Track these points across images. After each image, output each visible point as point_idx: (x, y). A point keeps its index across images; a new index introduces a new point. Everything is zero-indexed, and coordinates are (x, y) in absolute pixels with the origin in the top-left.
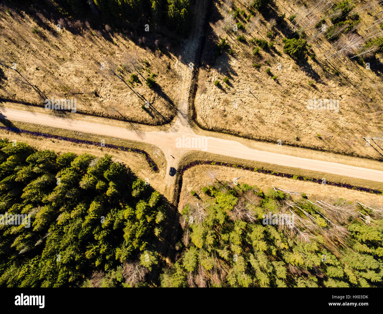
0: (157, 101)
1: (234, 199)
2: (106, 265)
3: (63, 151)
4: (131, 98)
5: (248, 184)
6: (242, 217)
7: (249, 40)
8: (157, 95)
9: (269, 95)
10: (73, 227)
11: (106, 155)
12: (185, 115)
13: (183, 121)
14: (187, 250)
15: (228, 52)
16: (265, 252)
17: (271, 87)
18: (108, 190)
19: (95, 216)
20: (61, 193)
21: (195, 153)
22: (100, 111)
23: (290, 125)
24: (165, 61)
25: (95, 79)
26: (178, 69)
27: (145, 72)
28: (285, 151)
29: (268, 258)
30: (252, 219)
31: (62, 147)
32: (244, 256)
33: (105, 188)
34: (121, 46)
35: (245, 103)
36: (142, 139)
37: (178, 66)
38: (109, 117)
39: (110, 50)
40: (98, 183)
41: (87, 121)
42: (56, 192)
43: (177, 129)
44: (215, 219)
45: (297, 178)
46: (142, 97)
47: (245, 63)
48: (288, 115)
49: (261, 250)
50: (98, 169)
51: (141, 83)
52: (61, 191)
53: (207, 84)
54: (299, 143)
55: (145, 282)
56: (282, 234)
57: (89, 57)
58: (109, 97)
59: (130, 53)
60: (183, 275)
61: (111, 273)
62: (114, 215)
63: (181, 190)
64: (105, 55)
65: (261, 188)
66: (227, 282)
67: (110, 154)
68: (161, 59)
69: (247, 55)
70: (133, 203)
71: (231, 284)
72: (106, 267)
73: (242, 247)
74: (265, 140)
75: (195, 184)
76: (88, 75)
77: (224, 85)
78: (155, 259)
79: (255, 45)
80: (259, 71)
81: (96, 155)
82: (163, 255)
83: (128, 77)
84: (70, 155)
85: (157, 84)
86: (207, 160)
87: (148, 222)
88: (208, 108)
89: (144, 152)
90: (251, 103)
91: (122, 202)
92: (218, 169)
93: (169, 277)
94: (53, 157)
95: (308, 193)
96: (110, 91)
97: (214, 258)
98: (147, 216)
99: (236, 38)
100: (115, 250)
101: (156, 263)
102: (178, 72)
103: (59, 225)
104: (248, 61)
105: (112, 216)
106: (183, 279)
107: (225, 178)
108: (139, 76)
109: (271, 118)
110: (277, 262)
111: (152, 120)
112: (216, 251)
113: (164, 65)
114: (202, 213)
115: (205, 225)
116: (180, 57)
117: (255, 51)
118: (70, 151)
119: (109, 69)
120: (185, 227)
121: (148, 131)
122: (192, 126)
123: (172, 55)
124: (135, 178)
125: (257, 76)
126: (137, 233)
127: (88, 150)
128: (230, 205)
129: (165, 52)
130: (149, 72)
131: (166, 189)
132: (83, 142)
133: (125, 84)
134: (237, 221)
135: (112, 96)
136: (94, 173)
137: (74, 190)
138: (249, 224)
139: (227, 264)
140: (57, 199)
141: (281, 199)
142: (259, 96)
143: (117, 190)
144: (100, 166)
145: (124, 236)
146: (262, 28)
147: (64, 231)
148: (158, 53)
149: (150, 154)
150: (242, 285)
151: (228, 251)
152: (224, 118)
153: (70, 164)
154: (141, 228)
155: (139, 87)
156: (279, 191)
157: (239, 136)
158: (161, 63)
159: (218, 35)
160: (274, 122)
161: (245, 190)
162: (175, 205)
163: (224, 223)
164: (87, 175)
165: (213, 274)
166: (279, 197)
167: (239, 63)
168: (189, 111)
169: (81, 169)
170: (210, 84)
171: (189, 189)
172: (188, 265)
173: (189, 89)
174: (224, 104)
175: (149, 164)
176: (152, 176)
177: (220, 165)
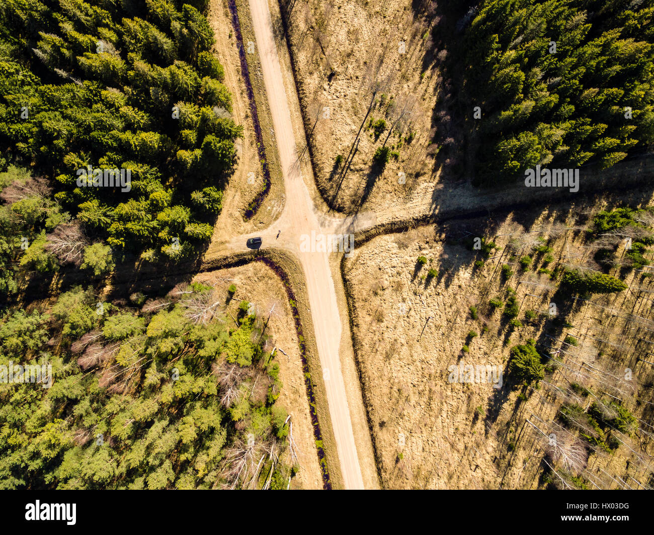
0: (358, 175)
1: (247, 359)
2: (64, 192)
3: (221, 57)
4: (347, 133)
5: (281, 371)
6: (222, 384)
7: (509, 286)
8: (366, 172)
9: (435, 351)
10: (106, 117)
11: (240, 128)
12: (352, 229)
13: (342, 228)
14: (137, 314)
15: (479, 259)
16: (181, 441)
17: (448, 349)
18: (187, 150)
19: (136, 146)
20: (153, 78)
21: (298, 269)
22: (307, 91)
23: (400, 402)
24: (425, 165)
25: (354, 64)
26: (420, 191)
27: (397, 139)
28: (355, 411)
29: (171, 451)
30: (226, 400)
31: (227, 53)
32: (160, 411)
33: (187, 146)
34: (422, 87)
35: (408, 317)
36: (289, 175)
37: (426, 189)
38: (303, 109)
39: (410, 71)
40: (191, 132)
41: (284, 77)
42: (152, 69)
43: (326, 225)
44: (202, 341)
45: (319, 448)
46: (355, 151)
47: (472, 293)
48: (414, 393)
49: (181, 433)
50: (213, 124)
51: (376, 141)
52: (156, 77)
53: (414, 245)
54: (377, 428)
55: (60, 266)
56: (219, 458)
57: (385, 43)
58: (335, 97)
59: (417, 104)
60: (93, 323)
61: (54, 205)
62: (148, 176)
63: (230, 267)
64: (398, 67)
65: (281, 397)
66: (108, 397)
67: (246, 133)
68: (427, 157)
69: (484, 292)
70: (181, 198)
71: (107, 407)
72: (61, 195)
73: (174, 401)
74: (360, 371)
75: (248, 287)
76: (357, 52)
77: (423, 274)
78: (103, 268)
79: (505, 298)
80: (466, 320)
81: (235, 112)
82: (113, 277)
83: (377, 117)
84: (219, 69)
85: (384, 165)
86: (294, 291)
87: (157, 234)
88: (378, 261)
89: (268, 185)
90: (411, 327)
91: (175, 180)
92: (287, 314)
93: (82, 302)
94: (206, 44)
95: (302, 475)
96: (345, 96)
97: (140, 363)
98: (167, 229)
99: (505, 263)
100: (94, 199)
101: (97, 273)
102: (416, 192)
103: (100, 95)
104: (476, 296)
105: (146, 173)
106: (87, 326)
107: (277, 331)
108: (386, 133)
109: (399, 368)
110: (171, 467)
111: (324, 179)
112: (152, 362)
113: (419, 166)
114: (206, 316)
115: (187, 327)
116: (441, 186)
117: (496, 302)
118: (225, 67)
119: (379, 81)
120: (173, 298)
121: (305, 180)
123: (439, 173)
124: (221, 187)
125: (458, 319)
126: (133, 223)
127: (238, 95)
128: (235, 357)
129: (439, 159)
130: (398, 146)
131: (222, 243)
132: (248, 83)
133: (365, 115)
134: (214, 376)
135: (338, 101)
136: (205, 119)
137: (165, 97)
138: (215, 397)
139: (138, 388)
140: (141, 75)
141: (275, 434)
142: (429, 336)
143: (192, 165)
144: (219, 124)
145: (122, 204)
146: (536, 298)
147: (95, 106)
148: (434, 150)
149: (269, 197)
150: (113, 424)
151: (159, 382)
152: (371, 292)
153: (204, 76)
154: (143, 226)
155: (369, 138)
156: (287, 426)
157: (351, 328)
158: (420, 160)
159: (499, 233)
160: (394, 375)
161: (269, 370)
162: (202, 267)
163: (202, 357)
164: (197, 109)
165: (112, 370)
166: (278, 429)
167: (468, 284)
168: (361, 233)
169: (202, 95)
170: (417, 249)
171: (237, 281)
172: (112, 325)
173: (397, 220)
174: (393, 285)
175: (252, 201)
176: (235, 213)
177: (294, 315)
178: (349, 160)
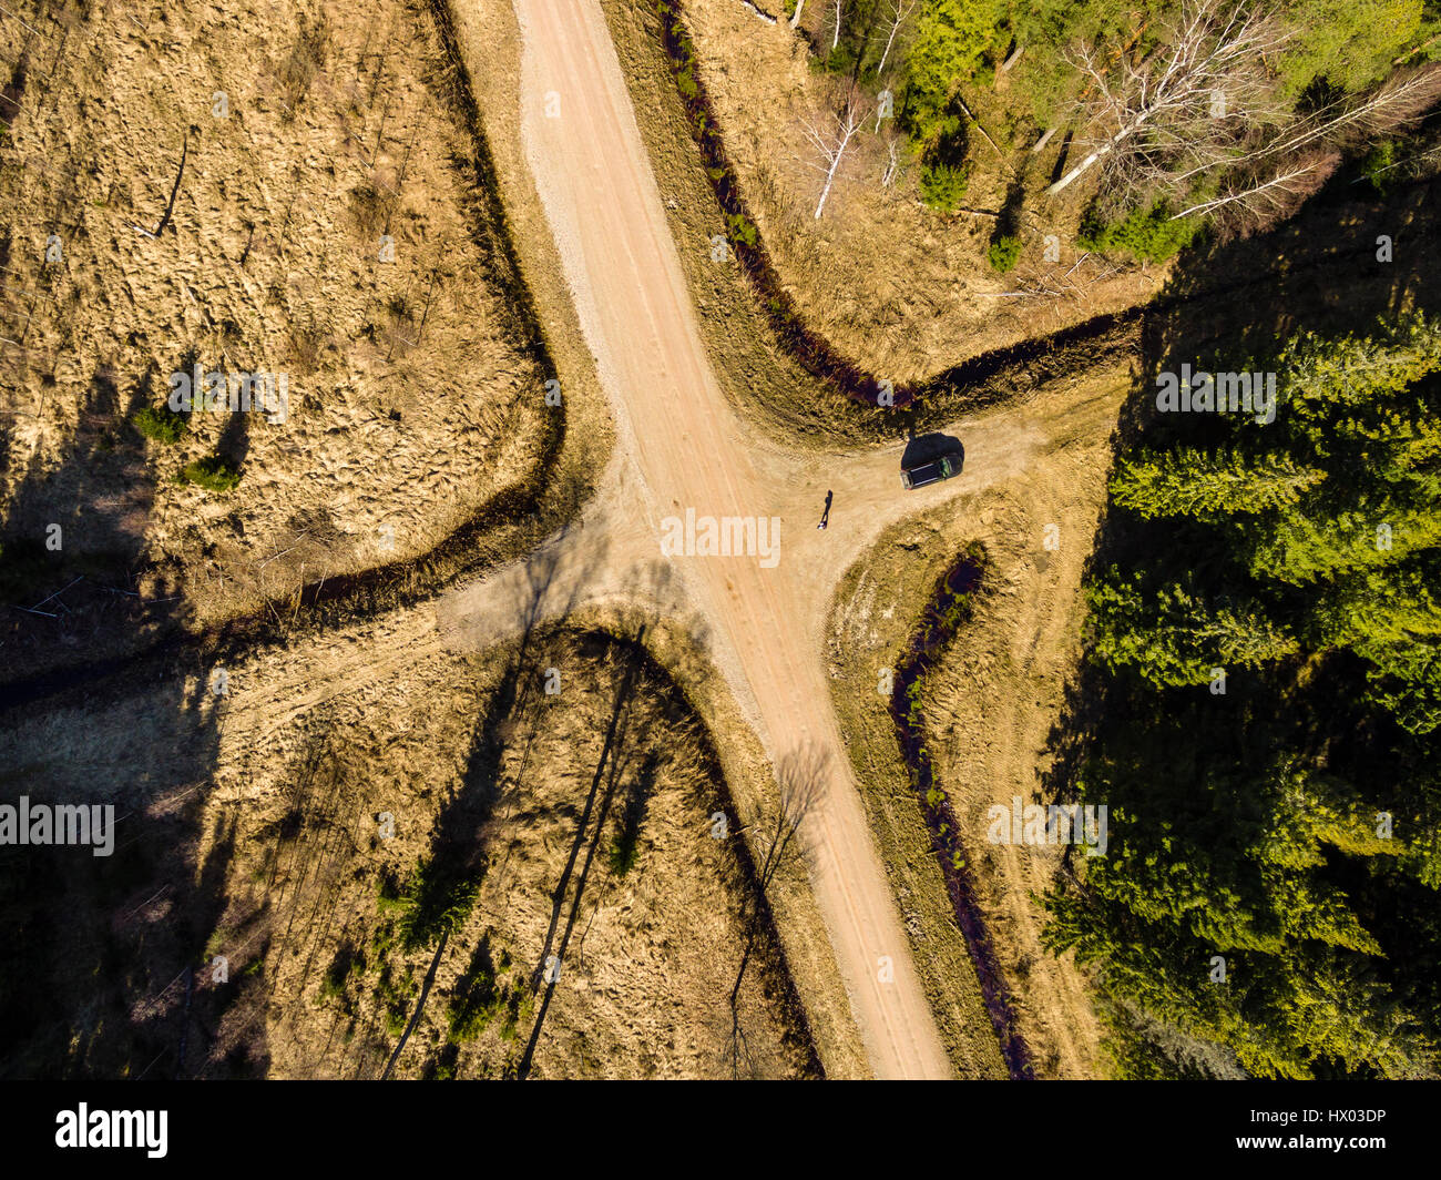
0: (541, 793)
8: (505, 812)
9: (118, 95)
12: (538, 570)
13: (579, 568)
21: (739, 375)
24: (267, 872)
26: (271, 763)
35: (250, 226)
36: (826, 757)
37: (247, 775)
43: (645, 576)
46: (565, 894)
51: (484, 944)
53: (263, 534)
63: (1018, 346)
68: (267, 904)
75: (936, 271)
77: (211, 418)
83: (489, 1042)
85: (437, 847)
86: (743, 283)
88: (408, 450)
89: (901, 702)
90: (231, 185)
92: (762, 175)
102: (289, 757)
107: (796, 101)
108: (445, 981)
111: (678, 758)
113: (288, 862)
121: (757, 747)
122: (581, 490)
123: (206, 844)
124: (1094, 672)
131: (1064, 443)
133: (542, 1040)
142: (152, 156)
149: (893, 655)
152: (418, 314)
155: (512, 949)
157: (484, 153)
158: (291, 887)
162: (1136, 332)
167: (20, 399)
168: (496, 556)
170: (251, 517)
171: (987, 294)
173: (353, 631)
174: (329, 357)
175: (963, 634)
176: (1025, 575)
177: (730, 178)
178: (583, 852)
